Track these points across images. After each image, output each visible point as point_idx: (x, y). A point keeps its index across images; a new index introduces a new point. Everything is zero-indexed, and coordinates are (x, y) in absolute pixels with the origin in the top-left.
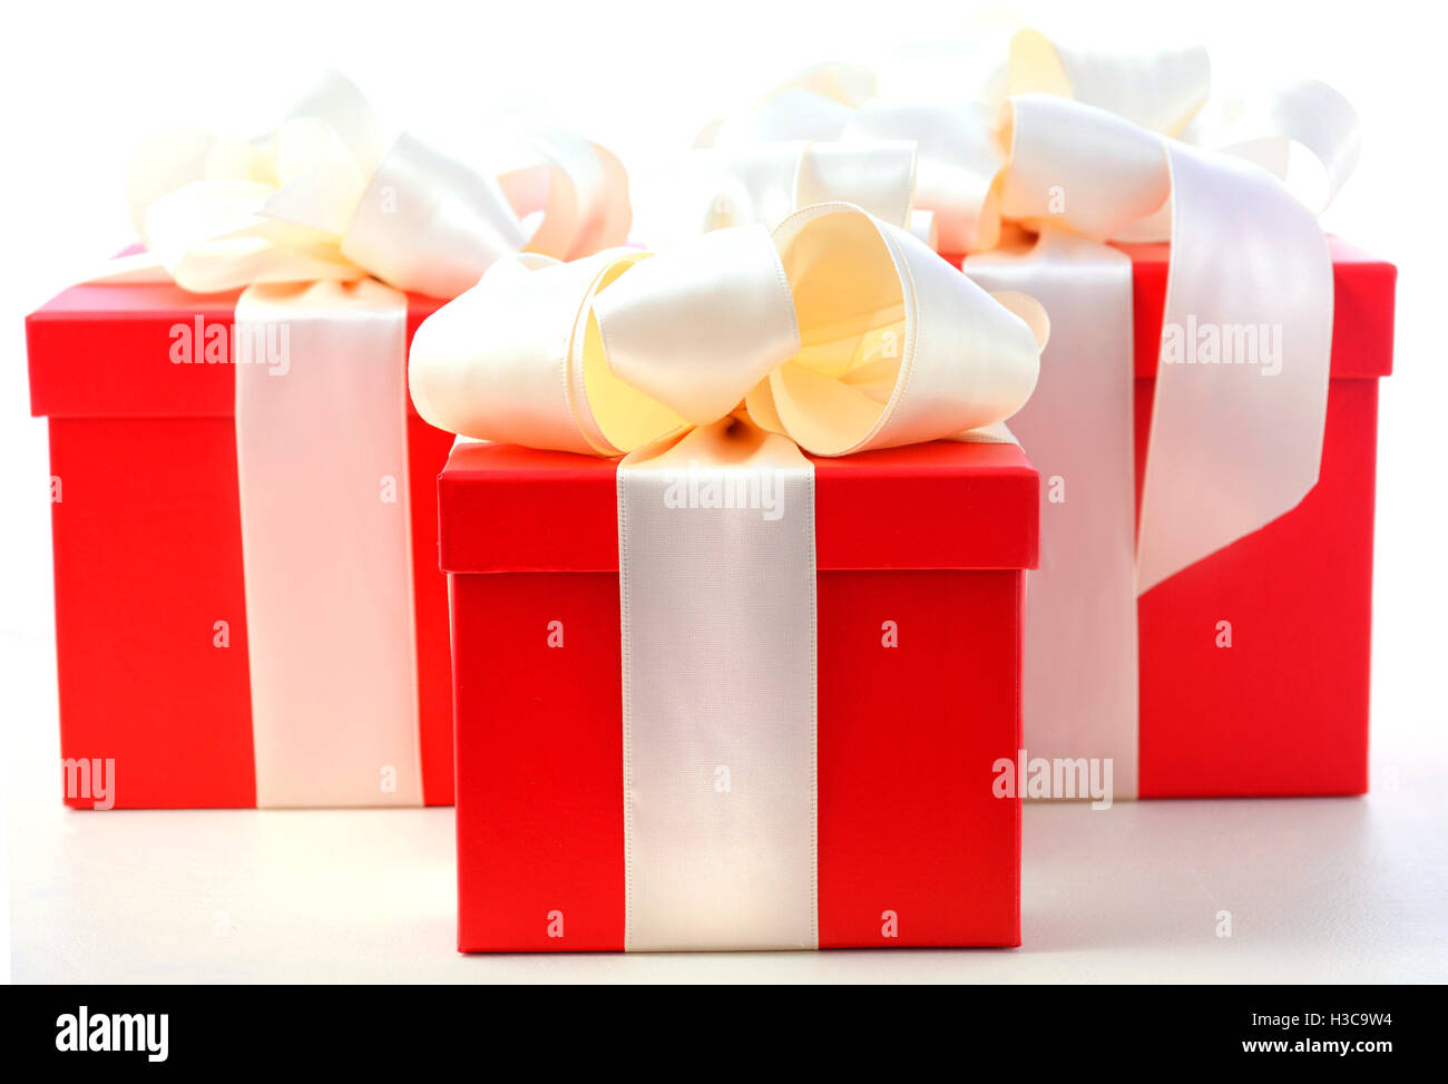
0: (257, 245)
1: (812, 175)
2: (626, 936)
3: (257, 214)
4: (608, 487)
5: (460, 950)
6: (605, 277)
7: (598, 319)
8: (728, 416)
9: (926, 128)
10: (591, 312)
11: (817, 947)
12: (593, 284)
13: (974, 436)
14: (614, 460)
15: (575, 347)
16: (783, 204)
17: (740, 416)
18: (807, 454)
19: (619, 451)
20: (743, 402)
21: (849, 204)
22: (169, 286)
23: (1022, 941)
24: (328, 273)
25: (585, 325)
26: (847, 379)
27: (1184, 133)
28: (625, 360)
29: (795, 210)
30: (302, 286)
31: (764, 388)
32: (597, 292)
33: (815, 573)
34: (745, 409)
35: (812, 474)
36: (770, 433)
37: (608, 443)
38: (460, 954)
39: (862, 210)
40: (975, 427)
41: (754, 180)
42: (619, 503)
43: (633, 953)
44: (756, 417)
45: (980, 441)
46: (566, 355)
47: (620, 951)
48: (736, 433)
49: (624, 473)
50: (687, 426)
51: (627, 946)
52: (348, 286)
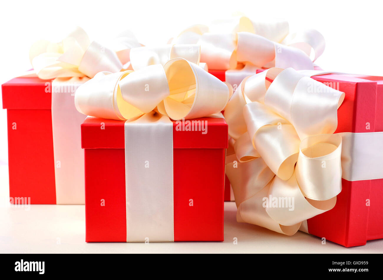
0: (59, 68)
1: (174, 51)
2: (127, 238)
3: (57, 60)
4: (122, 128)
5: (86, 241)
6: (122, 77)
7: (120, 87)
8: (153, 111)
9: (216, 40)
10: (119, 85)
11: (174, 241)
12: (119, 79)
13: (213, 116)
14: (124, 121)
15: (115, 94)
16: (167, 58)
17: (156, 111)
18: (172, 120)
19: (125, 119)
20: (157, 107)
21: (183, 58)
22: (37, 78)
23: (224, 240)
24: (76, 75)
25: (117, 88)
26: (183, 102)
27: (281, 42)
28: (126, 97)
29: (170, 60)
30: (70, 78)
31: (162, 104)
32: (120, 80)
33: (173, 149)
34: (157, 109)
35: (172, 125)
36: (163, 115)
37: (123, 117)
38: (86, 242)
39: (185, 60)
40: (212, 114)
41: (160, 53)
42: (125, 132)
43: (128, 242)
44: (160, 111)
45: (215, 117)
46: (112, 95)
47: (125, 242)
48: (155, 115)
49: (126, 124)
50: (143, 113)
51: (127, 241)
52: (80, 78)
